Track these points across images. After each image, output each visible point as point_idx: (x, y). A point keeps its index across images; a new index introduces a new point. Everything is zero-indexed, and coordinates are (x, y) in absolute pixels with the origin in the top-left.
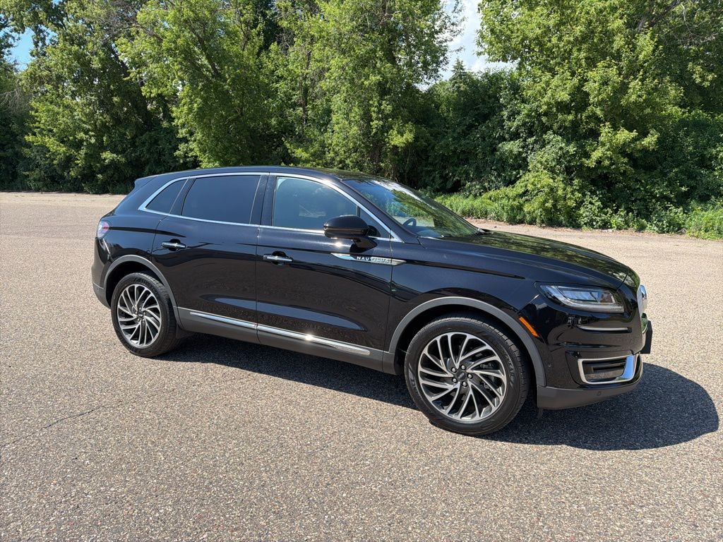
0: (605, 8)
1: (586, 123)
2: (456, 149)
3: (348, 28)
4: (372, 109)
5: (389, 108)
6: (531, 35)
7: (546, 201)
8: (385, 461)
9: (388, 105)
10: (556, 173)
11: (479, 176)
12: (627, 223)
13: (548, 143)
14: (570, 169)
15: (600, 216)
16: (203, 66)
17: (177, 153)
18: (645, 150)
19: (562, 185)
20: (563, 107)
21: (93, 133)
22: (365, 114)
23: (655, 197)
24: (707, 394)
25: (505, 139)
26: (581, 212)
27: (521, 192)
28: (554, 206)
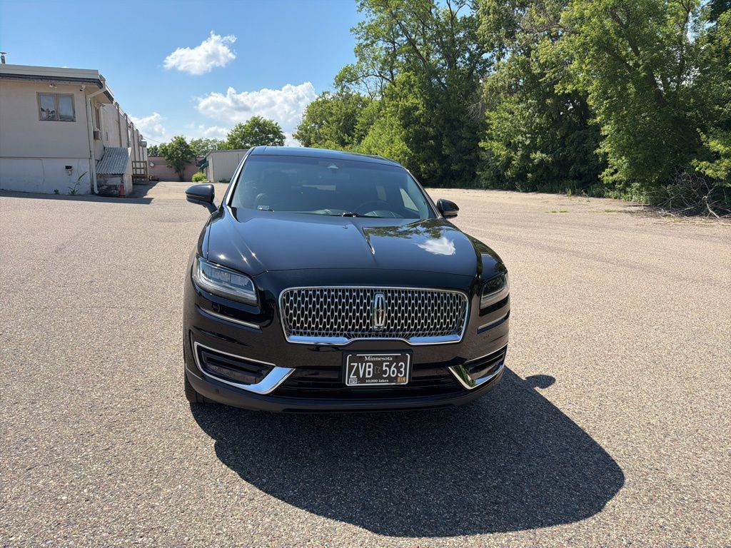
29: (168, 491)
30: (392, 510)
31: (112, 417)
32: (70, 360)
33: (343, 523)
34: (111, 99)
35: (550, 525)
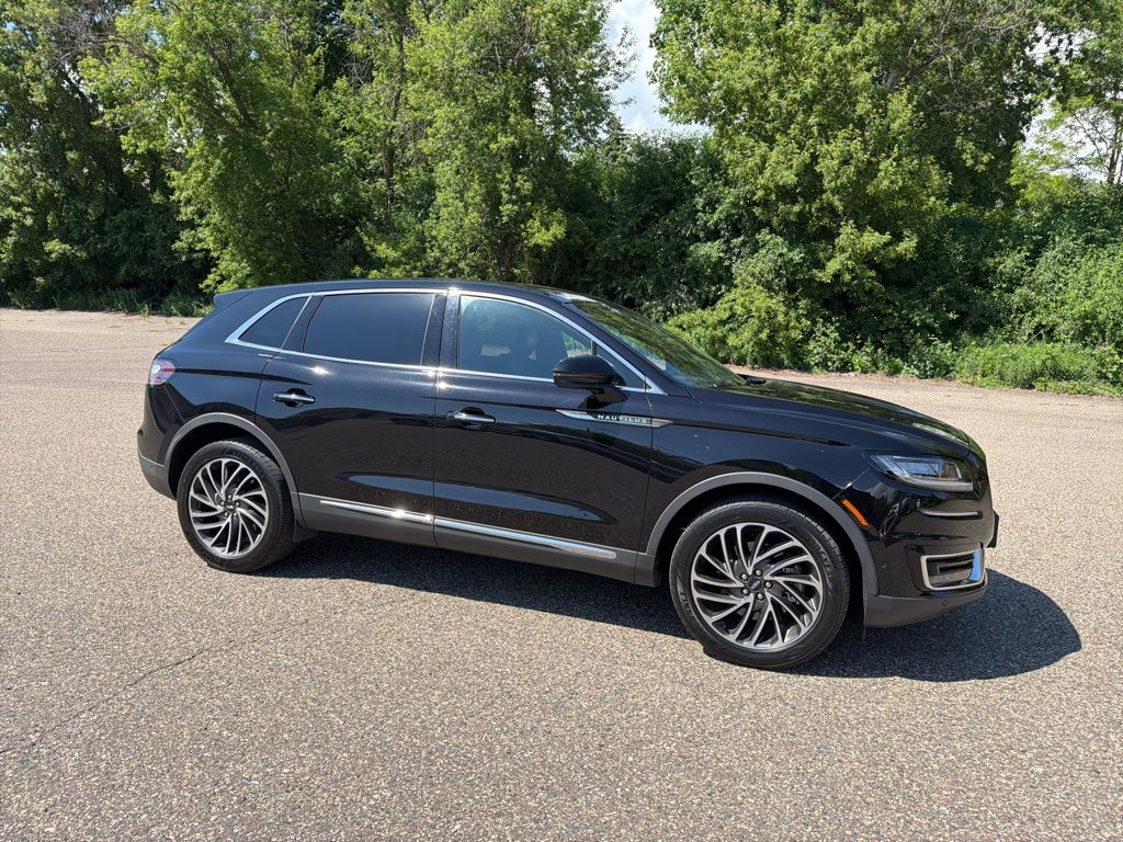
0: (846, 55)
1: (817, 217)
2: (627, 251)
3: (466, 61)
4: (503, 186)
5: (528, 185)
6: (738, 86)
7: (760, 331)
8: (667, 710)
9: (525, 181)
10: (774, 291)
11: (661, 291)
12: (875, 363)
13: (763, 246)
14: (793, 284)
15: (837, 354)
16: (226, 108)
17: (178, 245)
18: (900, 259)
19: (783, 309)
20: (786, 194)
21: (30, 209)
22: (488, 193)
23: (913, 326)
24: (1052, 601)
25: (698, 239)
26: (811, 347)
27: (725, 317)
28: (771, 337)
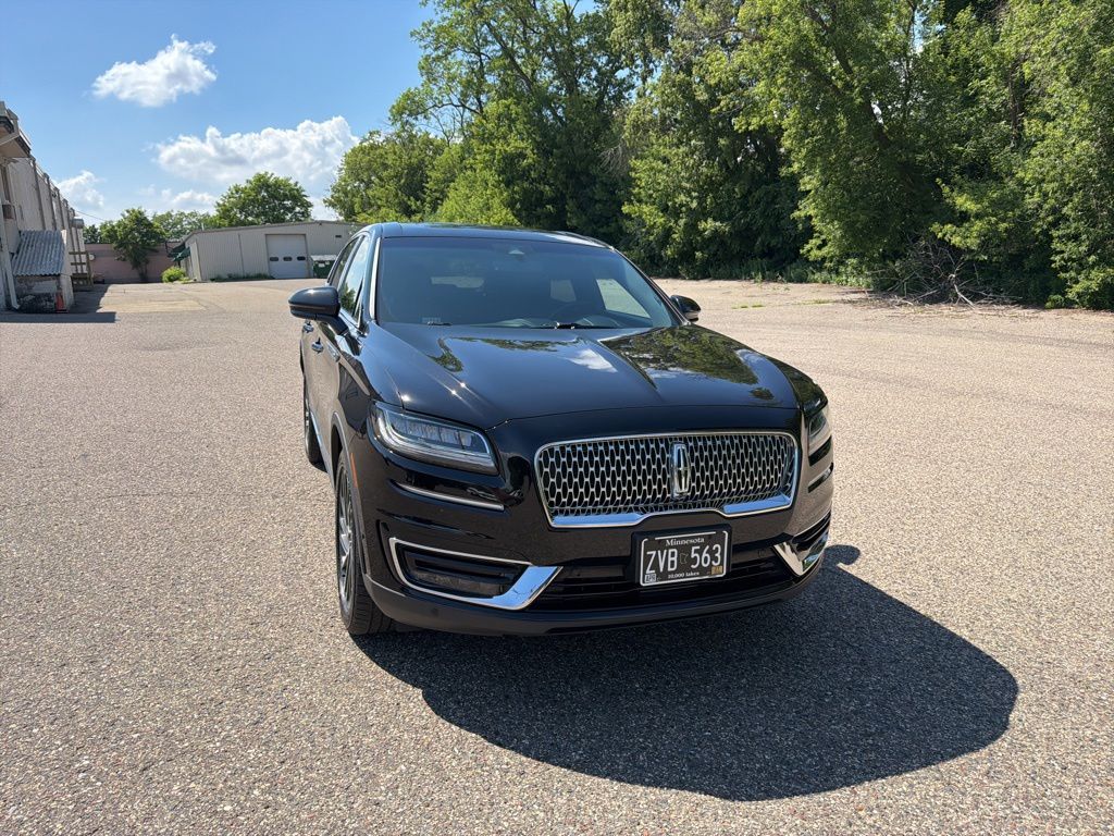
21: (696, 194)
29: (388, 776)
30: (732, 764)
31: (237, 671)
32: (119, 587)
33: (674, 790)
34: (26, 149)
35: (953, 756)
